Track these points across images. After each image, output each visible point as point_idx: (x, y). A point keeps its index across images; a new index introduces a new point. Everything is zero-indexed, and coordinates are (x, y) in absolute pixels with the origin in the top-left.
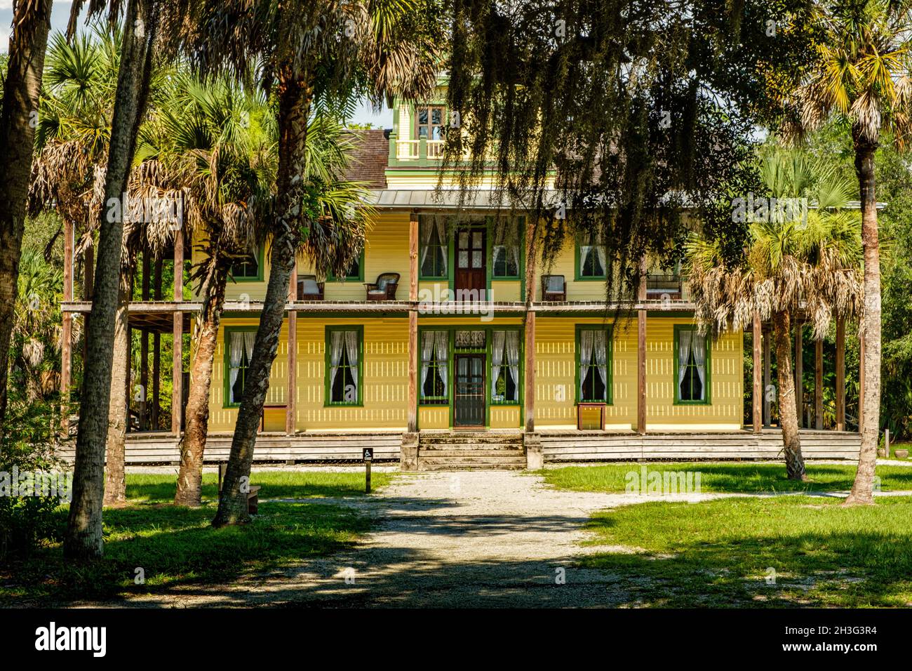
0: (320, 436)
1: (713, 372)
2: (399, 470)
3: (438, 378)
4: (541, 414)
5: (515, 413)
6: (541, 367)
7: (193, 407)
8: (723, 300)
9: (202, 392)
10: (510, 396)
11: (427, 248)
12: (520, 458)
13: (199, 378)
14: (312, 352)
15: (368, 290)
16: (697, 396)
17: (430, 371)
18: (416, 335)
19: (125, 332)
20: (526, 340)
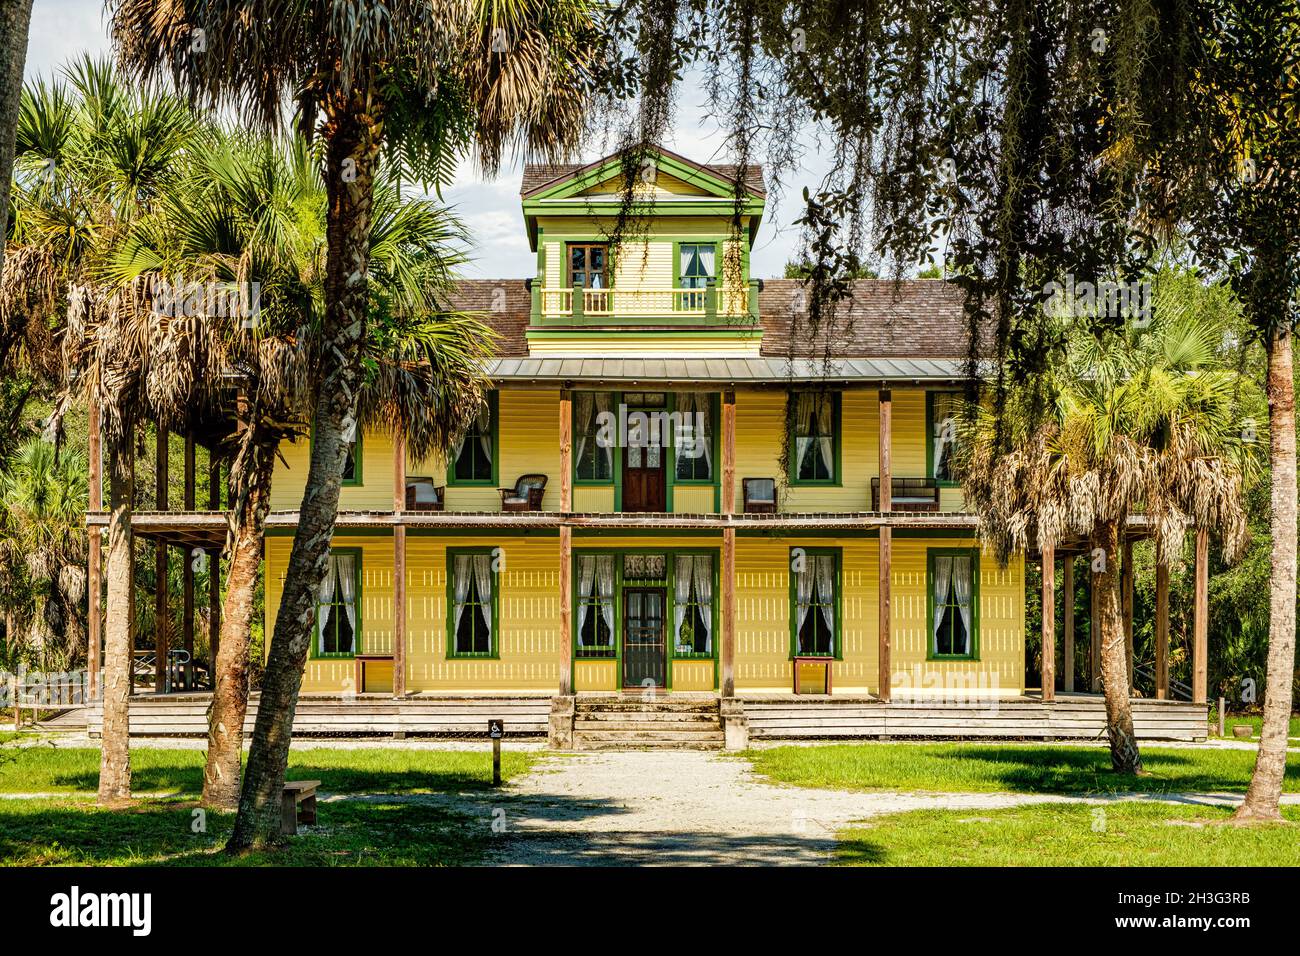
0: (439, 699)
1: (982, 616)
2: (547, 749)
3: (601, 620)
4: (743, 672)
5: (707, 670)
6: (742, 606)
7: (225, 657)
8: (1021, 502)
9: (240, 634)
10: (700, 646)
11: (584, 440)
12: (715, 733)
13: (235, 612)
14: (428, 583)
15: (504, 498)
16: (960, 649)
17: (590, 611)
18: (570, 560)
19: (126, 543)
20: (723, 568)
